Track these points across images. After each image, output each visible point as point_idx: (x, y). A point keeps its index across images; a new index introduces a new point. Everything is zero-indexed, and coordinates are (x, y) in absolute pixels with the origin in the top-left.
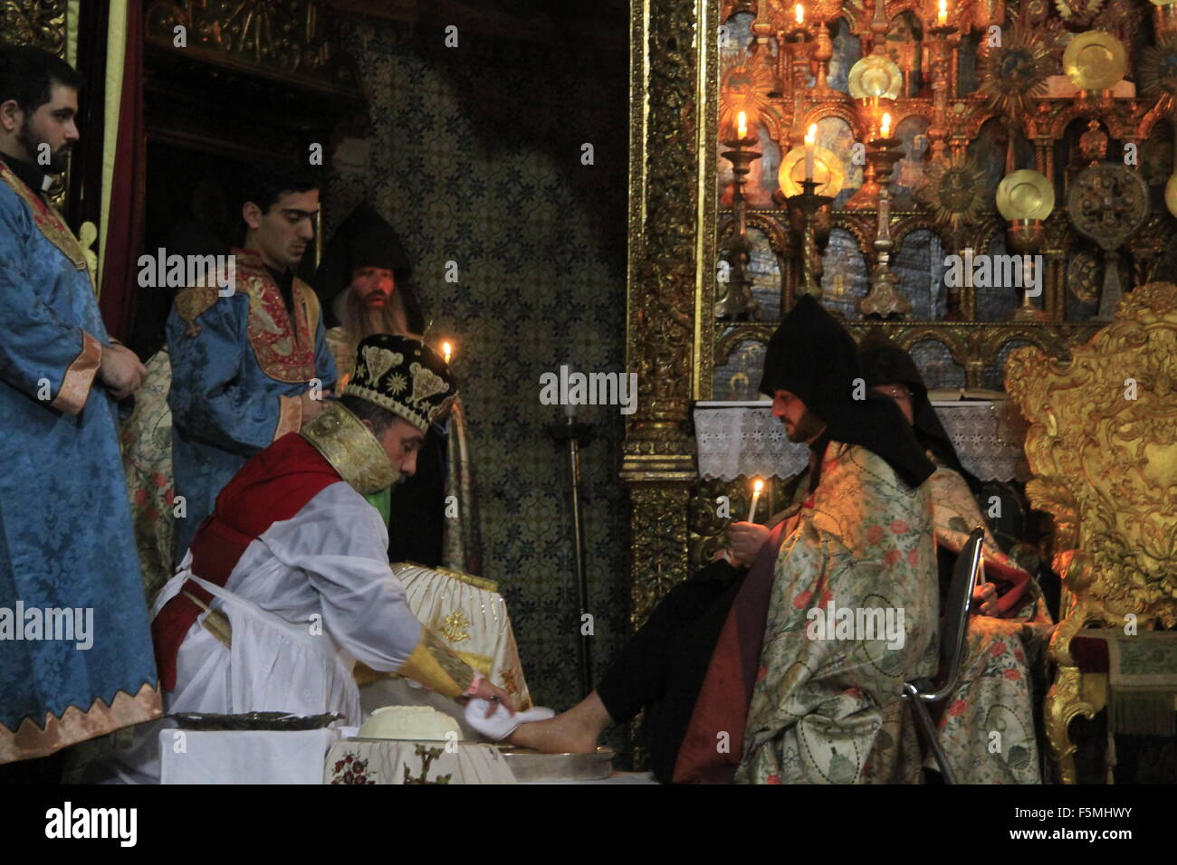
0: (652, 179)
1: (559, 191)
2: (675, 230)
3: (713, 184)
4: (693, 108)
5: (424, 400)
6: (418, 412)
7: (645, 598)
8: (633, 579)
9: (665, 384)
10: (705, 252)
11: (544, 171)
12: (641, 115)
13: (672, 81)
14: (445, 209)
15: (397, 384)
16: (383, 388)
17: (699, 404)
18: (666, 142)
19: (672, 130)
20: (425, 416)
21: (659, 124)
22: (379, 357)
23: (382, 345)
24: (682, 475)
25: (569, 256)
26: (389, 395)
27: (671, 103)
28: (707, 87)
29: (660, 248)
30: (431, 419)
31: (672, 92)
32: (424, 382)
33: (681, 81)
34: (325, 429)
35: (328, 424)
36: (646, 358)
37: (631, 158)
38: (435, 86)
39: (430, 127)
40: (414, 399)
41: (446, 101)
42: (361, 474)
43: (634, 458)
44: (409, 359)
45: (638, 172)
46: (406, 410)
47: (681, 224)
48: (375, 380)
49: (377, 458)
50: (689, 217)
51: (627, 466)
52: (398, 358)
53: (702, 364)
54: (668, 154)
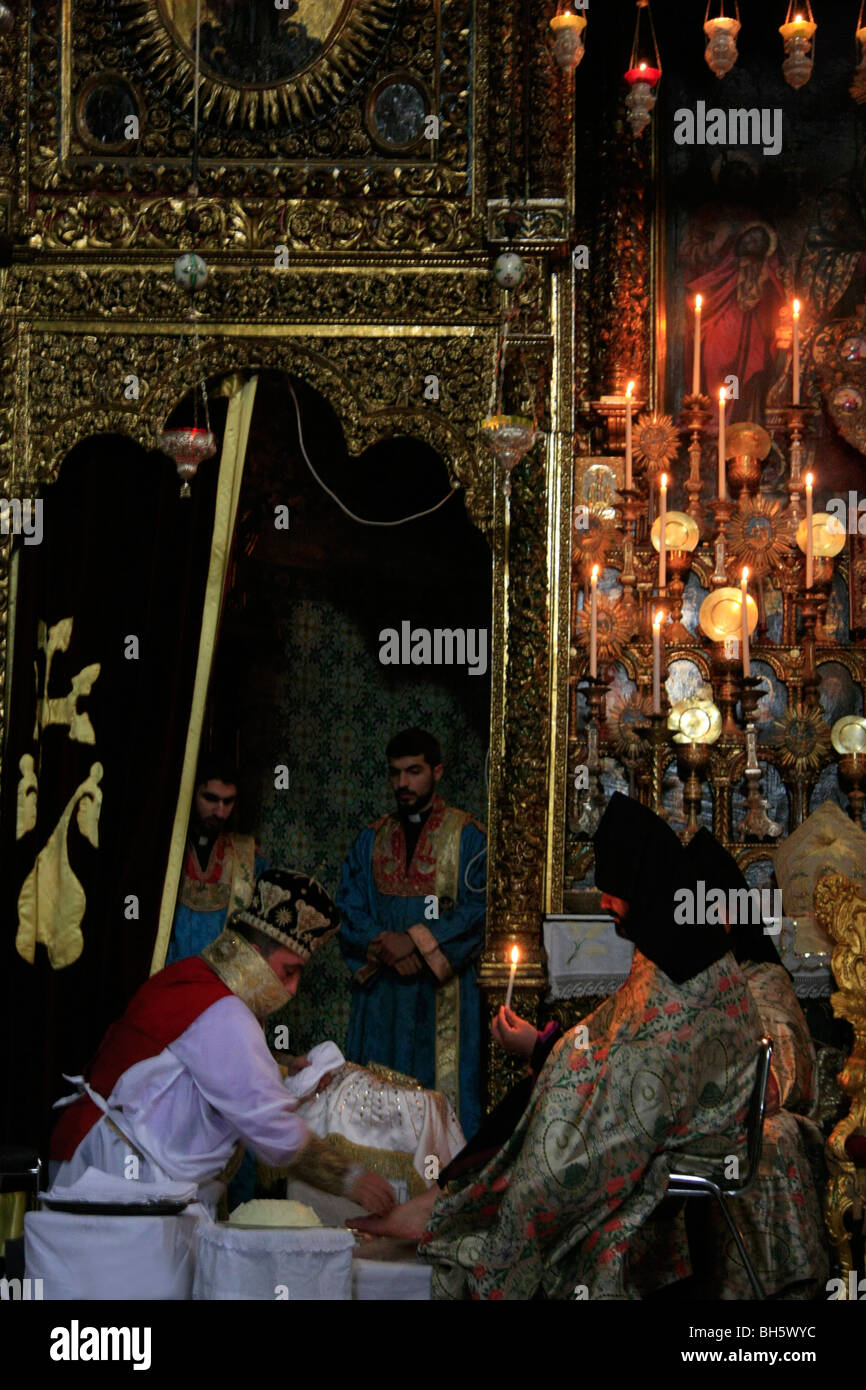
0: (509, 719)
1: (455, 717)
2: (528, 764)
3: (564, 723)
4: (545, 657)
5: (307, 932)
6: (301, 942)
7: (499, 1092)
8: (490, 1075)
9: (518, 899)
10: (557, 782)
11: (442, 700)
12: (502, 663)
13: (526, 634)
14: (352, 734)
15: (284, 917)
16: (272, 919)
17: (548, 917)
18: (521, 687)
19: (526, 676)
20: (307, 946)
21: (515, 671)
22: (270, 892)
23: (274, 882)
24: (533, 982)
25: (463, 775)
26: (276, 925)
27: (526, 653)
28: (559, 639)
29: (516, 780)
30: (312, 948)
31: (527, 643)
32: (308, 917)
33: (536, 634)
34: (222, 955)
35: (225, 950)
36: (503, 876)
37: (493, 699)
38: (345, 627)
39: (339, 661)
40: (298, 931)
41: (354, 639)
42: (255, 995)
43: (490, 965)
44: (296, 896)
45: (498, 712)
46: (289, 941)
47: (533, 758)
48: (265, 911)
49: (269, 981)
50: (542, 753)
51: (483, 973)
52: (286, 895)
53: (553, 881)
54: (521, 698)
